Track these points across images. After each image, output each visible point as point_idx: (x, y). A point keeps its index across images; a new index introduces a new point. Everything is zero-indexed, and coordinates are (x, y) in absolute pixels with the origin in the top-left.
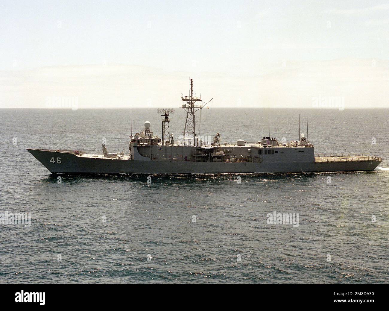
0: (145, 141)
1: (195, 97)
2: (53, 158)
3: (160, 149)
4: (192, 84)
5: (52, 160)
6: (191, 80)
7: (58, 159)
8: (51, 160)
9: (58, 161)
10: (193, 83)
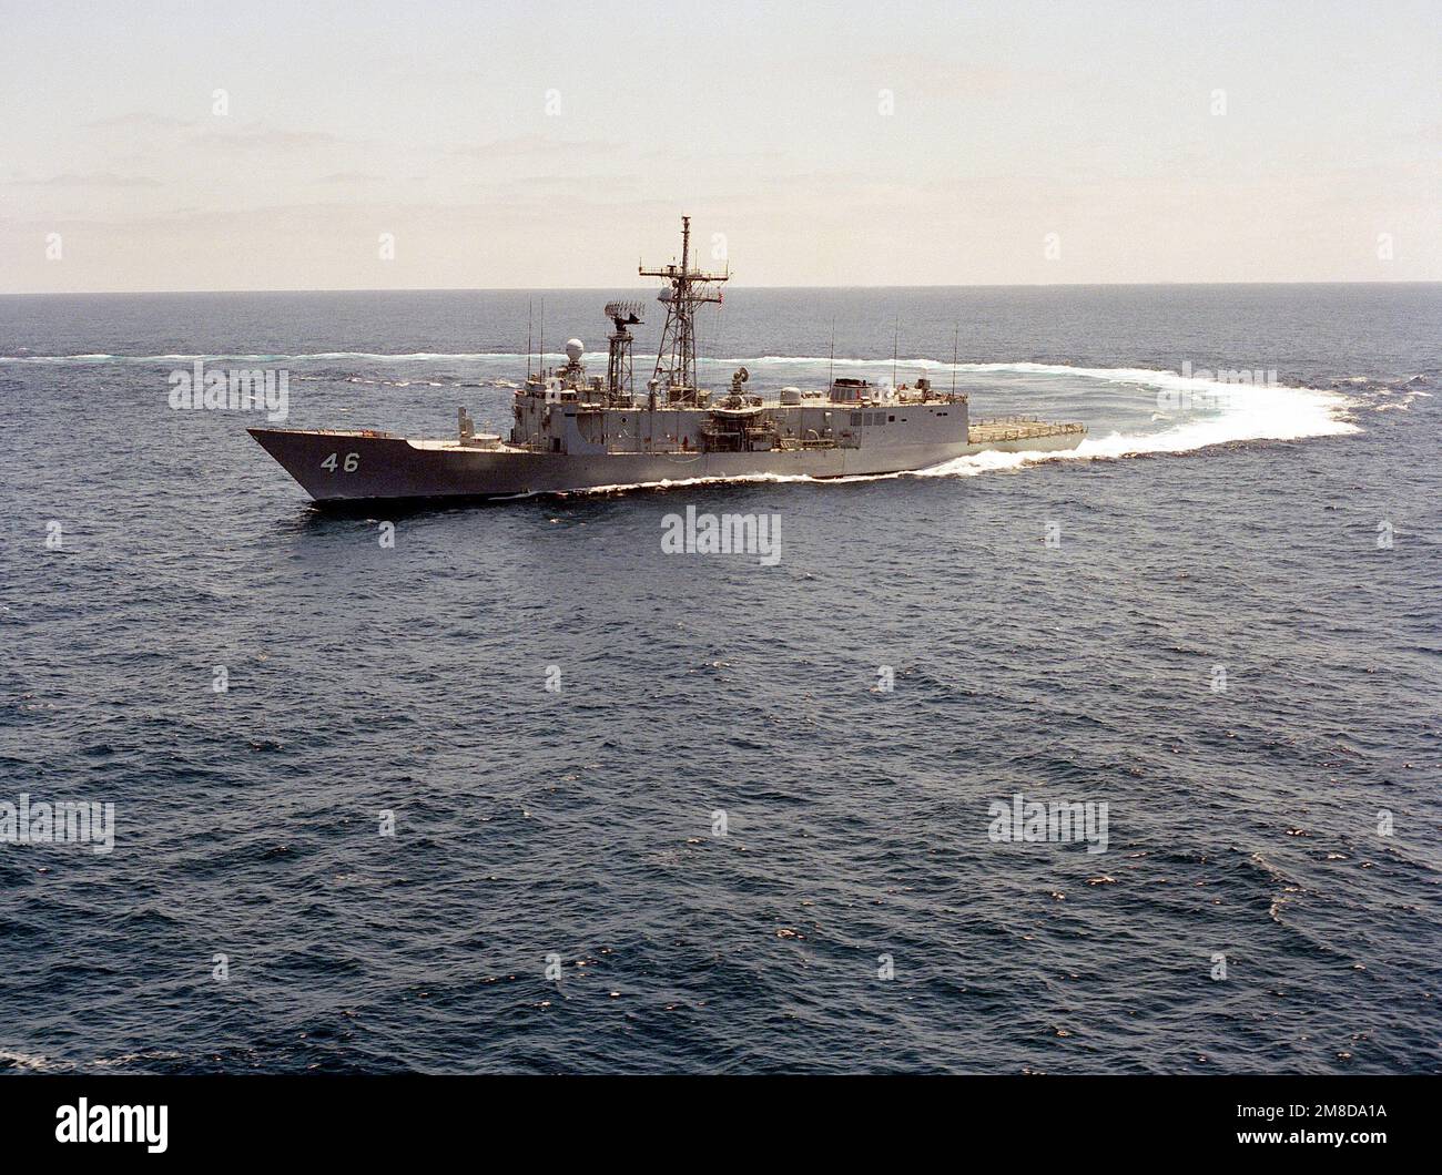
0: (586, 397)
1: (691, 269)
2: (333, 457)
3: (624, 420)
4: (686, 233)
5: (330, 462)
6: (686, 219)
7: (351, 459)
8: (328, 460)
9: (347, 462)
10: (690, 229)
